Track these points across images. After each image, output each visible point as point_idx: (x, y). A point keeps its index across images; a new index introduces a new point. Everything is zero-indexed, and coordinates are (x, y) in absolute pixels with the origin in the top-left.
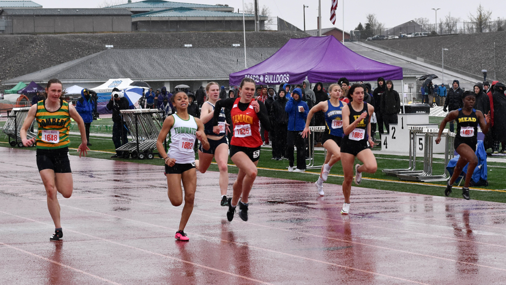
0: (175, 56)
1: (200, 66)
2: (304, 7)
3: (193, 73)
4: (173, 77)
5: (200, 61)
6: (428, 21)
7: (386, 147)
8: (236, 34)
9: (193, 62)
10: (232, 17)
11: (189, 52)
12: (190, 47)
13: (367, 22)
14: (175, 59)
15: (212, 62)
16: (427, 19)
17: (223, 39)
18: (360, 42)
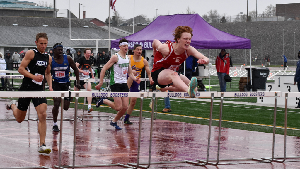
0: (7, 31)
1: (23, 38)
2: (80, 4)
3: (19, 42)
4: (6, 44)
5: (23, 35)
6: (146, 17)
7: (262, 101)
8: (42, 19)
9: (19, 35)
10: (37, 8)
11: (16, 29)
12: (16, 26)
13: (114, 16)
14: (7, 32)
15: (31, 36)
16: (146, 16)
17: (34, 22)
18: (114, 27)
